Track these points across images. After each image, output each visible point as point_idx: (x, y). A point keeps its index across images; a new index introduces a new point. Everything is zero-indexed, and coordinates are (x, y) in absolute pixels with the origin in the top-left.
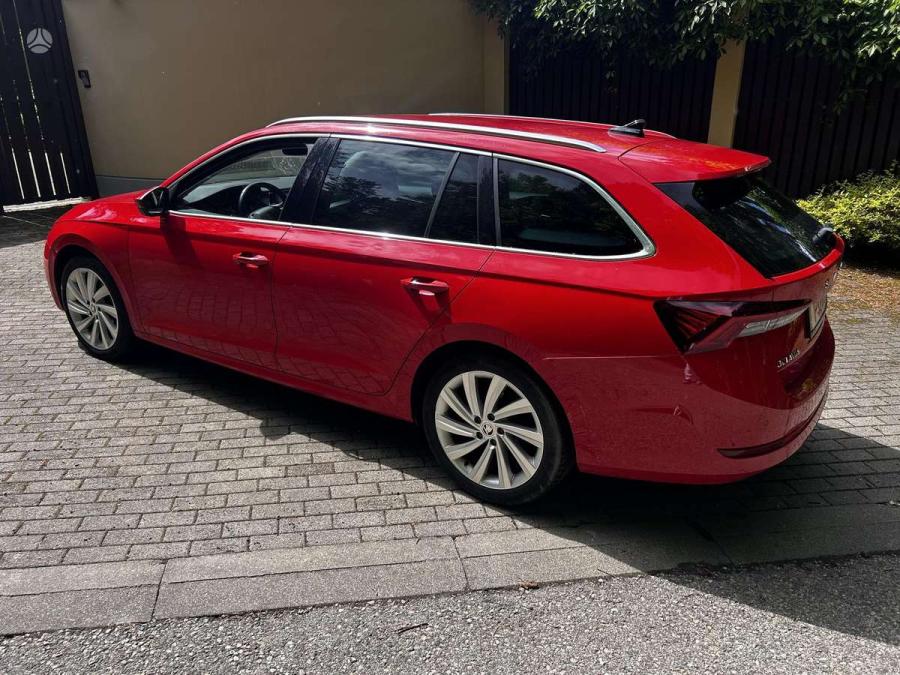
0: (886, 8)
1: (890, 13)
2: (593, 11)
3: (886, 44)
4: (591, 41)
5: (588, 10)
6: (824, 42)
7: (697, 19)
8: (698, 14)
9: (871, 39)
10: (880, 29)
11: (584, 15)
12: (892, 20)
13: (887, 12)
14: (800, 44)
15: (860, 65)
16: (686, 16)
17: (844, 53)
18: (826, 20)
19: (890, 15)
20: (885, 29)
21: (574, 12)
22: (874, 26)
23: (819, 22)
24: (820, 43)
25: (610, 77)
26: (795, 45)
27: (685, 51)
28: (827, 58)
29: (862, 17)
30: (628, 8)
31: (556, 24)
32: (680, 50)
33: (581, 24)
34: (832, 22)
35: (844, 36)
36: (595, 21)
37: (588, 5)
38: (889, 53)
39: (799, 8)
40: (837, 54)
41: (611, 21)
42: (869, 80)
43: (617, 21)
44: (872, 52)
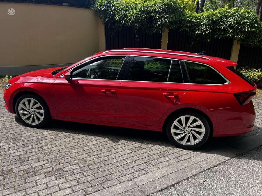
0: (201, 23)
1: (202, 24)
2: (133, 19)
3: (202, 31)
4: (132, 27)
5: (131, 19)
6: (188, 30)
7: (159, 23)
8: (159, 22)
9: (198, 30)
10: (200, 28)
11: (130, 20)
12: (203, 26)
13: (201, 24)
14: (183, 30)
15: (196, 36)
16: (156, 22)
17: (192, 33)
18: (188, 25)
19: (202, 25)
20: (201, 28)
21: (127, 19)
22: (199, 27)
23: (187, 25)
24: (187, 30)
25: (137, 37)
26: (182, 31)
27: (156, 31)
28: (189, 34)
29: (196, 25)
30: (142, 19)
31: (122, 22)
32: (154, 30)
33: (129, 22)
34: (190, 25)
35: (192, 29)
36: (133, 22)
37: (131, 17)
38: (202, 34)
39: (182, 22)
40: (191, 33)
41: (137, 22)
42: (198, 39)
43: (139, 22)
44: (199, 33)
